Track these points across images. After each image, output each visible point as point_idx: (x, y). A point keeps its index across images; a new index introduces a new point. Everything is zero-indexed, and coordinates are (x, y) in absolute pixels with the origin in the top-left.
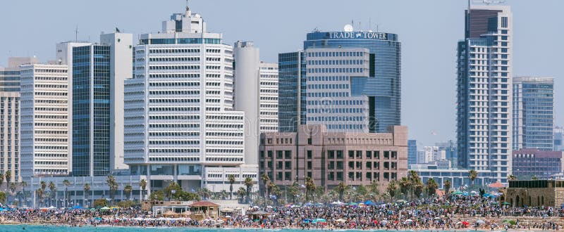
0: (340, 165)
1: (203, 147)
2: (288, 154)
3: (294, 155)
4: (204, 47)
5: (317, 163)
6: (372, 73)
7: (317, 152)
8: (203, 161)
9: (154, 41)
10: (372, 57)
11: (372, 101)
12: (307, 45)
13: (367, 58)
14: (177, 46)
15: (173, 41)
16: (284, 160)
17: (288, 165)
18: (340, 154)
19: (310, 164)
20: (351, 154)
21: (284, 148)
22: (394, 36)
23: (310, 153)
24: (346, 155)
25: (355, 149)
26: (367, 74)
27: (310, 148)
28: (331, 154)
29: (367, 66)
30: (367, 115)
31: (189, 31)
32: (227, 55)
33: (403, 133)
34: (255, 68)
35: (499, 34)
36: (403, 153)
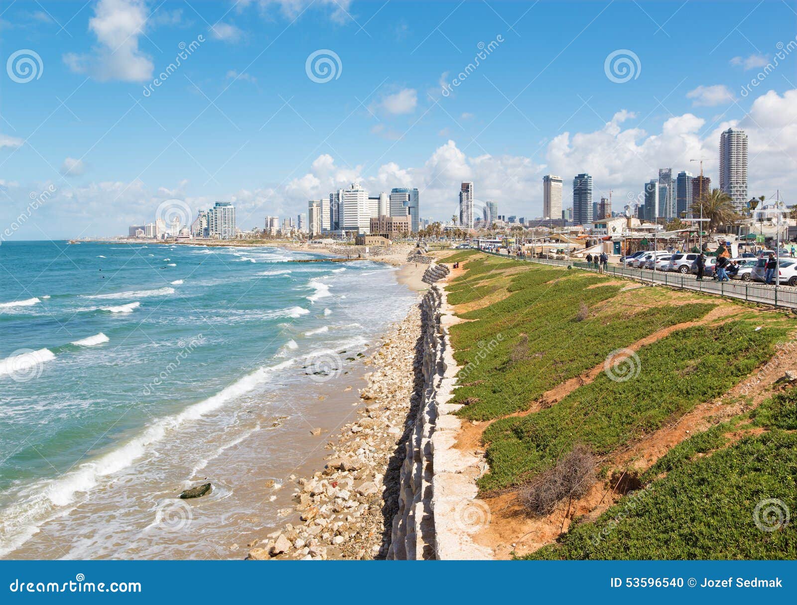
0: (391, 227)
1: (359, 222)
2: (377, 224)
3: (379, 224)
4: (358, 193)
5: (385, 226)
6: (409, 200)
7: (385, 223)
8: (359, 226)
9: (346, 192)
10: (409, 195)
11: (409, 208)
12: (392, 192)
13: (407, 196)
14: (352, 193)
15: (351, 191)
17: (377, 227)
18: (391, 223)
19: (383, 227)
21: (376, 222)
22: (417, 189)
23: (383, 223)
24: (393, 224)
25: (395, 222)
26: (407, 200)
28: (389, 223)
29: (407, 198)
30: (408, 212)
31: (356, 188)
32: (366, 195)
33: (410, 217)
34: (385, 199)
35: (470, 189)
36: (410, 223)
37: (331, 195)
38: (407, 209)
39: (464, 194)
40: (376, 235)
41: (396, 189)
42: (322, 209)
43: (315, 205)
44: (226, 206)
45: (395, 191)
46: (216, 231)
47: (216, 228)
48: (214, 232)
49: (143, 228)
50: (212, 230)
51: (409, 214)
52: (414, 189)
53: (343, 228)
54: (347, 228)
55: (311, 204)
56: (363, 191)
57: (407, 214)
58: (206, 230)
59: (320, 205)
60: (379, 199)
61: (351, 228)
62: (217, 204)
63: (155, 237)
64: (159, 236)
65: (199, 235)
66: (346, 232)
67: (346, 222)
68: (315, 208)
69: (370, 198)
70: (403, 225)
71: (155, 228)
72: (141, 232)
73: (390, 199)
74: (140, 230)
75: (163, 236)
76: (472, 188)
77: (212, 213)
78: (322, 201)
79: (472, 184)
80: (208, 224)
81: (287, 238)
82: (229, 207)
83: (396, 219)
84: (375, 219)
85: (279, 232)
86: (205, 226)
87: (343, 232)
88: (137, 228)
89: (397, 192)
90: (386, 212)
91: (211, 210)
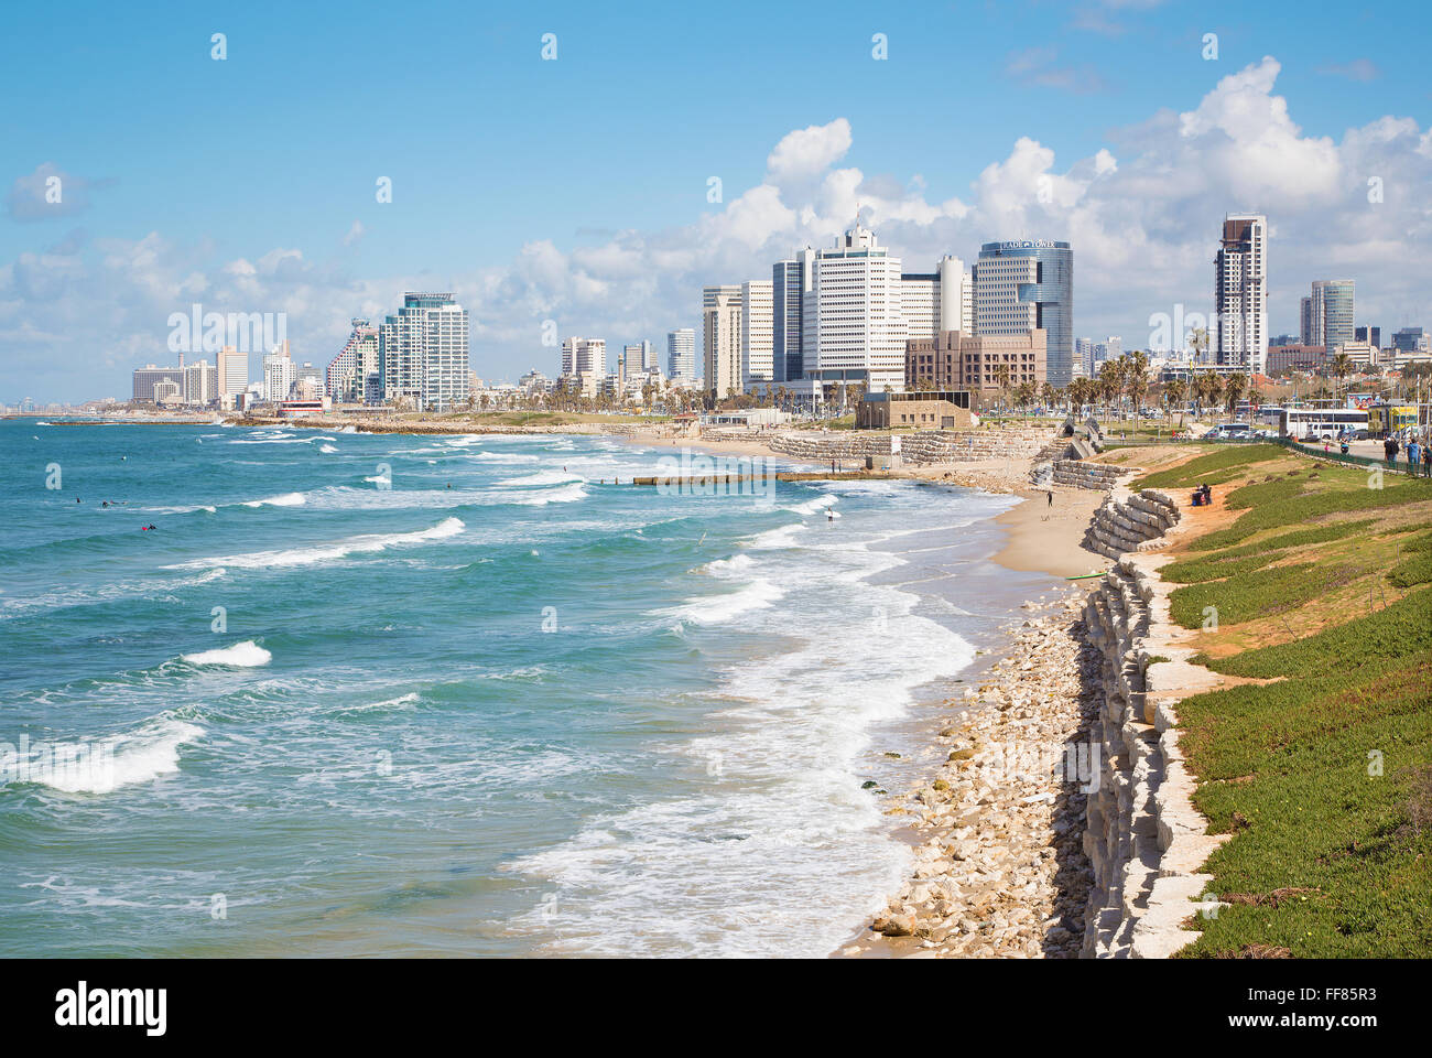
0: (977, 368)
1: (868, 353)
2: (930, 358)
3: (934, 360)
4: (869, 260)
5: (955, 367)
6: (1039, 280)
7: (955, 356)
8: (868, 366)
9: (826, 256)
10: (1039, 265)
11: (1039, 306)
12: (982, 255)
13: (1033, 265)
14: (845, 260)
15: (842, 256)
16: (926, 364)
17: (930, 370)
18: (977, 358)
19: (949, 367)
20: (988, 357)
21: (926, 354)
22: (1066, 245)
23: (949, 357)
24: (983, 359)
25: (991, 353)
26: (1033, 281)
27: (948, 352)
28: (969, 357)
29: (1034, 274)
30: (1034, 319)
31: (858, 245)
32: (893, 266)
33: (1041, 336)
34: (958, 279)
35: (1252, 242)
36: (1041, 355)
37: (778, 268)
38: (1033, 312)
39: (1234, 259)
40: (926, 397)
41: (996, 245)
42: (746, 314)
43: (723, 300)
44: (438, 304)
45: (993, 250)
46: (407, 384)
47: (407, 376)
48: (399, 390)
49: (177, 377)
50: (394, 381)
51: (1039, 326)
52: (1058, 245)
53: (816, 375)
54: (827, 375)
55: (711, 297)
56: (883, 254)
57: (1033, 327)
58: (375, 381)
59: (741, 301)
60: (937, 278)
61: (841, 375)
62: (409, 300)
63: (214, 404)
64: (228, 399)
65: (351, 396)
66: (826, 388)
67: (824, 356)
68: (723, 311)
69: (905, 277)
70: (1020, 362)
71: (214, 375)
72: (170, 390)
73: (975, 278)
74: (167, 381)
75: (240, 401)
76: (1263, 236)
77: (395, 329)
78: (746, 286)
79: (1261, 221)
80: (381, 365)
81: (632, 404)
82: (447, 308)
83: (993, 344)
84: (924, 344)
85: (607, 388)
86: (370, 368)
87: (817, 387)
88: (159, 377)
89: (998, 254)
90: (958, 320)
91: (390, 320)
